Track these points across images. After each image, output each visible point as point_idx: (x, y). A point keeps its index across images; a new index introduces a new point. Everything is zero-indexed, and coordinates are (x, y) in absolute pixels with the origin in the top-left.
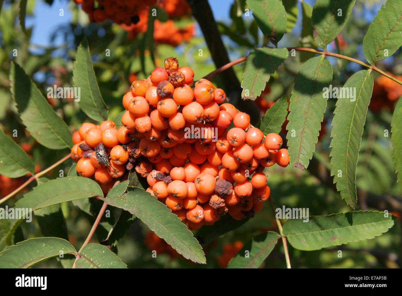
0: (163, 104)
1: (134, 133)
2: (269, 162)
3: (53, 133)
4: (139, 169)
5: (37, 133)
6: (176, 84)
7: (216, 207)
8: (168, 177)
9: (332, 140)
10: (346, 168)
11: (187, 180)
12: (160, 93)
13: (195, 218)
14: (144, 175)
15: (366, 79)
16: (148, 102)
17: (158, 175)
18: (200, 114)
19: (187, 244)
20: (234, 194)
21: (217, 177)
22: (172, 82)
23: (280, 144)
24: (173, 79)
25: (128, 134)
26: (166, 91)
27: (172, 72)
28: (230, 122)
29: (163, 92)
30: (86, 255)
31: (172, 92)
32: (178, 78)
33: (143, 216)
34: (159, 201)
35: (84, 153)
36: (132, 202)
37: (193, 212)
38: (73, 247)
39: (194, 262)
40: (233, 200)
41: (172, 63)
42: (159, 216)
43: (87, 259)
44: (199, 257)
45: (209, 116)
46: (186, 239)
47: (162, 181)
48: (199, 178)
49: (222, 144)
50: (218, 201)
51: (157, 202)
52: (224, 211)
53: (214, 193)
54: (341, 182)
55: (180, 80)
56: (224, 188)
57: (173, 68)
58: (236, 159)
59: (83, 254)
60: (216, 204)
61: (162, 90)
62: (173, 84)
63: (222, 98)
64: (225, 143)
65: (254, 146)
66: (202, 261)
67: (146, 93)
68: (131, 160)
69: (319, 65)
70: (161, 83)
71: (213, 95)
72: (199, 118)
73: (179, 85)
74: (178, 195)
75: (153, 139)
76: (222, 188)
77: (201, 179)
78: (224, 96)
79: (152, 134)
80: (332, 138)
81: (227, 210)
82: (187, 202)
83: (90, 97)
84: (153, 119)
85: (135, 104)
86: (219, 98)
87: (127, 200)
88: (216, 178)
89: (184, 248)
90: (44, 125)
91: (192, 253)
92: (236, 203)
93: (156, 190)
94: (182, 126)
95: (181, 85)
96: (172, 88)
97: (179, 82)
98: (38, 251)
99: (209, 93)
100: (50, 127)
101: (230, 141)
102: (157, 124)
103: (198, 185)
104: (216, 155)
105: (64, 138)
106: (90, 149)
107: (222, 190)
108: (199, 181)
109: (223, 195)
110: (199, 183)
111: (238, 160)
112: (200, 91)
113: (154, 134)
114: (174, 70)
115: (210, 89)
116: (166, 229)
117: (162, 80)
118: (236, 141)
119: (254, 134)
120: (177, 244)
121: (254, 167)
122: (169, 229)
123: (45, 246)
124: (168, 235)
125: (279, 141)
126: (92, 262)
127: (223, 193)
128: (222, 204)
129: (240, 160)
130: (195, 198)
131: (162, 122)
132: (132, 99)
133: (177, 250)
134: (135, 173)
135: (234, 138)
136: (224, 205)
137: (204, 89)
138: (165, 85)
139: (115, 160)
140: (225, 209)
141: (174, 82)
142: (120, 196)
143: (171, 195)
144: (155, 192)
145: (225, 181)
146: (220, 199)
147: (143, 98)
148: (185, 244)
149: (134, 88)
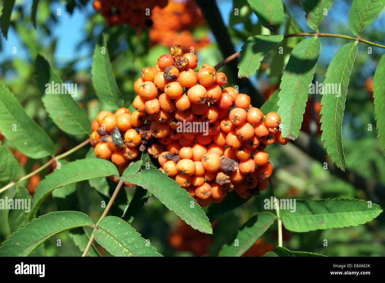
0: (170, 87)
1: (145, 116)
2: (270, 140)
3: (73, 120)
4: (151, 150)
5: (58, 120)
6: (181, 68)
7: (221, 183)
8: (177, 156)
9: (322, 108)
10: (335, 131)
11: (195, 159)
12: (166, 77)
13: (203, 195)
14: (155, 155)
15: (352, 49)
16: (156, 86)
17: (167, 155)
18: (203, 95)
19: (195, 217)
20: (238, 171)
21: (223, 156)
22: (177, 66)
23: (279, 122)
24: (178, 64)
25: (140, 118)
26: (172, 74)
27: (177, 57)
28: (231, 104)
29: (169, 75)
30: (103, 227)
31: (177, 75)
32: (182, 63)
33: (155, 191)
34: (169, 178)
35: (101, 137)
36: (145, 180)
37: (202, 189)
38: (91, 220)
39: (202, 232)
40: (238, 177)
41: (177, 49)
42: (170, 191)
43: (104, 230)
44: (206, 228)
45: (212, 97)
46: (195, 211)
47: (172, 160)
48: (205, 157)
49: (226, 125)
50: (224, 178)
51: (168, 179)
52: (229, 188)
53: (220, 170)
54: (331, 145)
55: (184, 64)
56: (229, 165)
57: (178, 54)
58: (239, 137)
59: (100, 226)
60: (222, 181)
61: (168, 74)
62: (178, 68)
63: (224, 80)
64: (228, 124)
65: (256, 125)
66: (208, 231)
67: (154, 78)
68: (143, 142)
69: (312, 45)
70: (167, 68)
71: (215, 78)
72: (202, 99)
73: (183, 69)
74: (186, 172)
75: (162, 120)
76: (226, 165)
77: (207, 157)
78: (225, 79)
79: (160, 115)
80: (322, 106)
81: (232, 187)
82: (195, 179)
83: (107, 88)
84: (161, 102)
85: (144, 88)
86: (221, 81)
87: (141, 178)
88: (221, 158)
89: (192, 220)
90: (65, 113)
91: (200, 224)
92: (241, 180)
93: (167, 168)
94: (187, 107)
95: (186, 69)
96: (177, 72)
97: (183, 66)
98: (58, 224)
99: (211, 76)
100: (70, 114)
101: (232, 120)
102: (165, 106)
103: (205, 163)
104: (221, 135)
105: (83, 125)
106: (107, 134)
107: (227, 167)
108: (206, 160)
109: (228, 172)
110: (205, 161)
111: (240, 138)
112: (203, 74)
113: (163, 115)
114: (179, 56)
115: (212, 72)
116: (175, 203)
117: (168, 66)
118: (238, 120)
119: (255, 114)
120: (186, 216)
121: (255, 145)
122: (178, 203)
123: (65, 220)
124: (177, 208)
125: (277, 119)
126: (108, 233)
127: (228, 170)
128: (228, 181)
129: (242, 137)
130: (203, 176)
131: (170, 105)
132: (142, 84)
133: (186, 221)
134: (147, 154)
135: (236, 117)
136: (229, 181)
137: (207, 73)
138: (171, 69)
139: (129, 142)
140: (230, 186)
141: (179, 66)
142: (134, 175)
143: (180, 173)
144: (165, 170)
145: (229, 159)
146: (225, 176)
147: (151, 83)
148: (193, 216)
149: (143, 74)
